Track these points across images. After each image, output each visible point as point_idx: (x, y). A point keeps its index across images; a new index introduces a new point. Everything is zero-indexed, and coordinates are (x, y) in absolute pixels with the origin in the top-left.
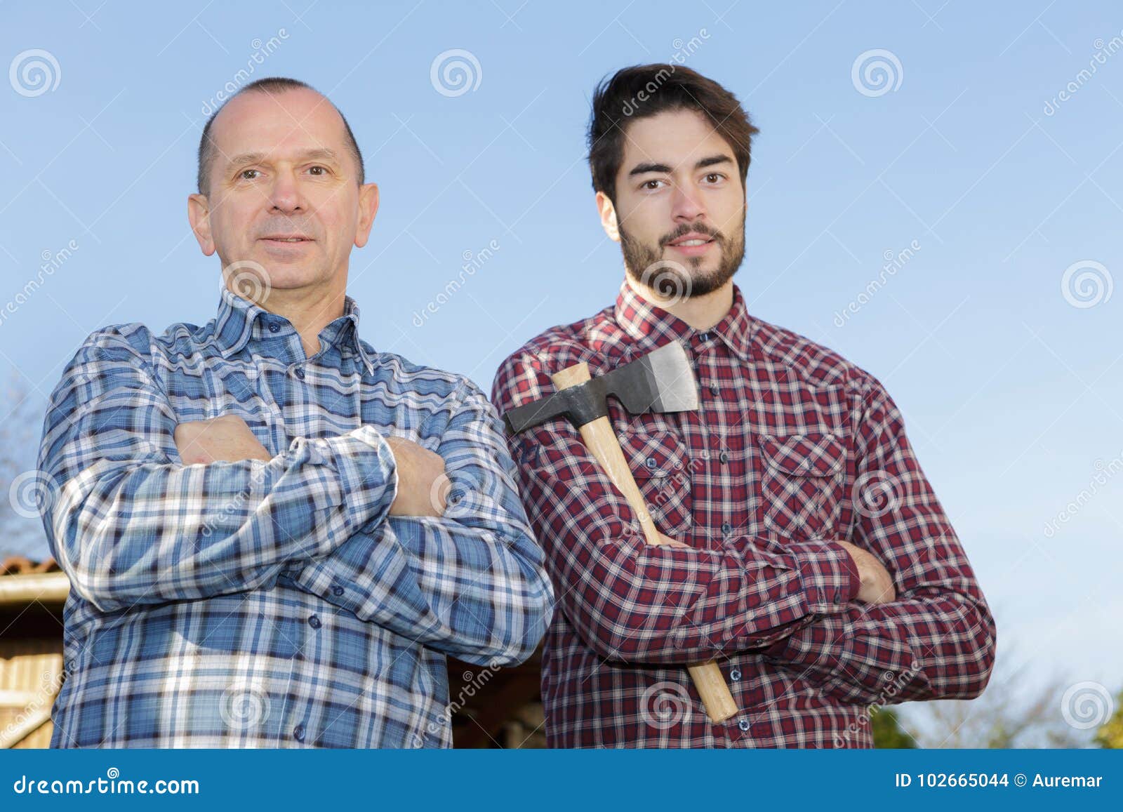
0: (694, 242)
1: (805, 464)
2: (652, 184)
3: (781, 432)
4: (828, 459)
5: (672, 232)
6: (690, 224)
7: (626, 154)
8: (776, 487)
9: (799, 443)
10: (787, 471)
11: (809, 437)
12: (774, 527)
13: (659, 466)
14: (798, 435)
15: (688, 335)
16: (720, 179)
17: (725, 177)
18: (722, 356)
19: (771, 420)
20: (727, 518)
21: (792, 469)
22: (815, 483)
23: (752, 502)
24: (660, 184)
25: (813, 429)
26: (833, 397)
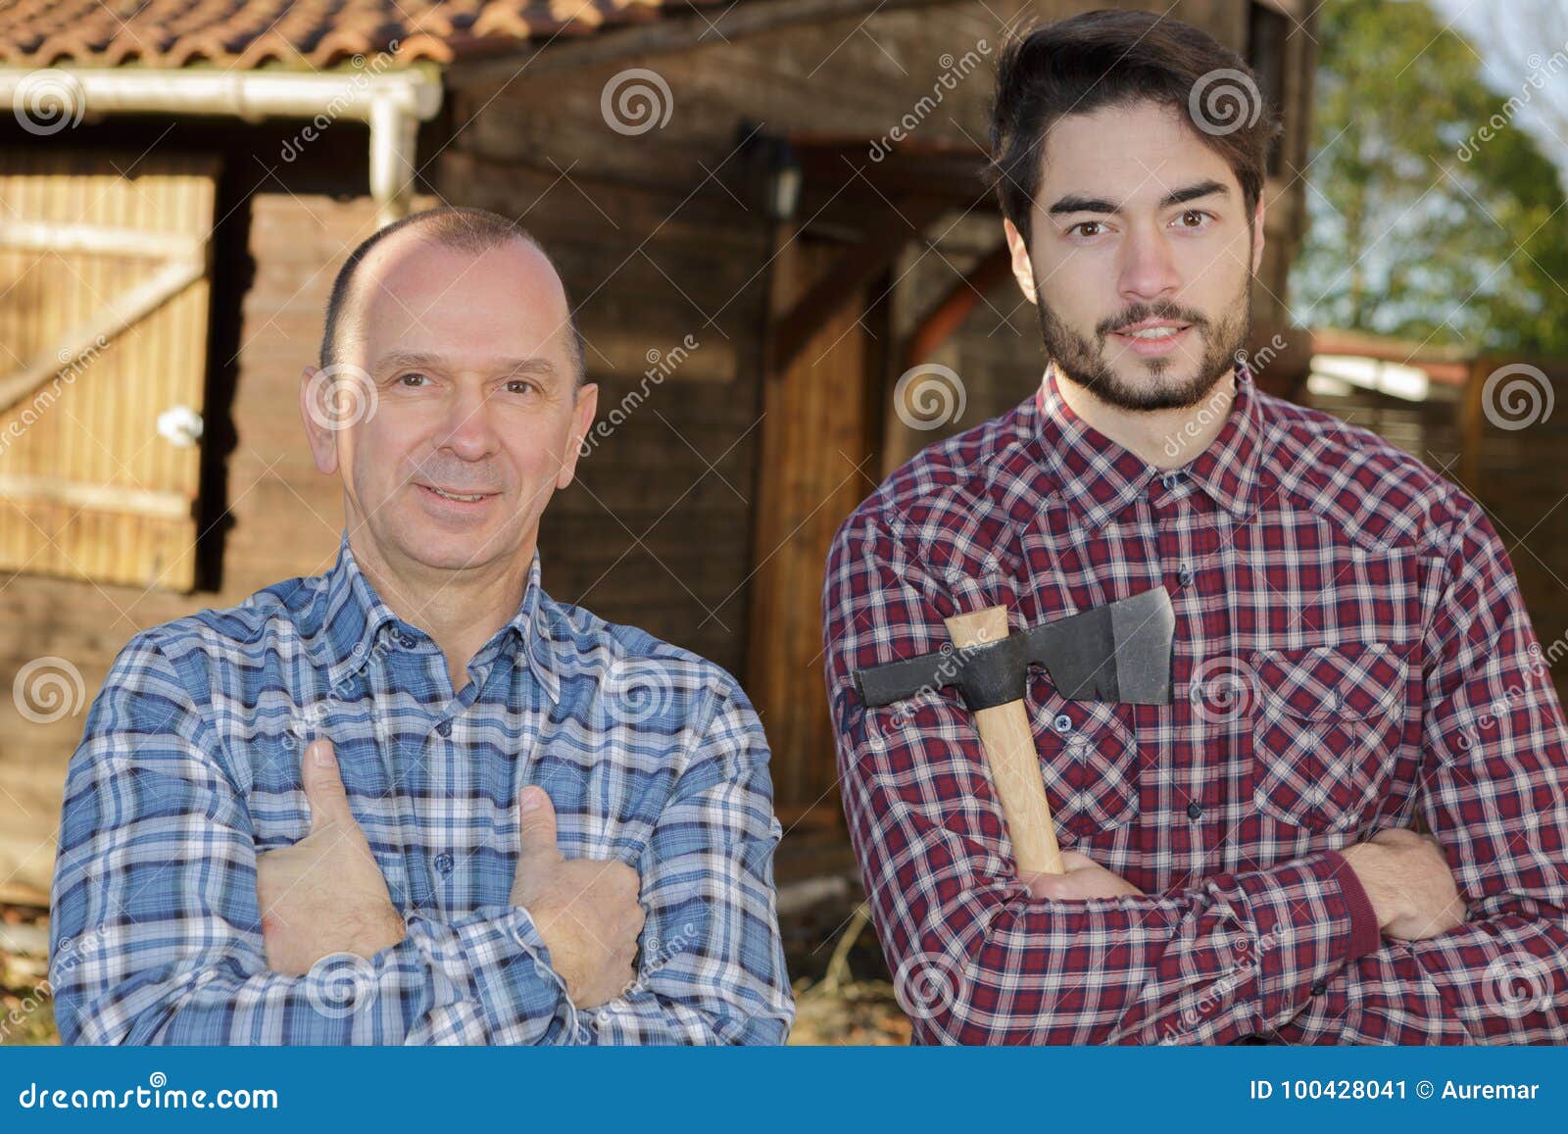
0: (1155, 329)
1: (1330, 701)
2: (1089, 229)
3: (1295, 640)
4: (1372, 687)
5: (1119, 315)
6: (1149, 304)
7: (1045, 176)
8: (1278, 741)
9: (1324, 663)
10: (1298, 715)
11: (1341, 649)
12: (1270, 809)
13: (1076, 727)
14: (1323, 646)
15: (1143, 479)
16: (1205, 219)
17: (1214, 217)
18: (1203, 511)
19: (1278, 620)
20: (1197, 793)
21: (1307, 712)
22: (1349, 730)
23: (1235, 769)
24: (1101, 229)
25: (1350, 634)
26: (1396, 570)
